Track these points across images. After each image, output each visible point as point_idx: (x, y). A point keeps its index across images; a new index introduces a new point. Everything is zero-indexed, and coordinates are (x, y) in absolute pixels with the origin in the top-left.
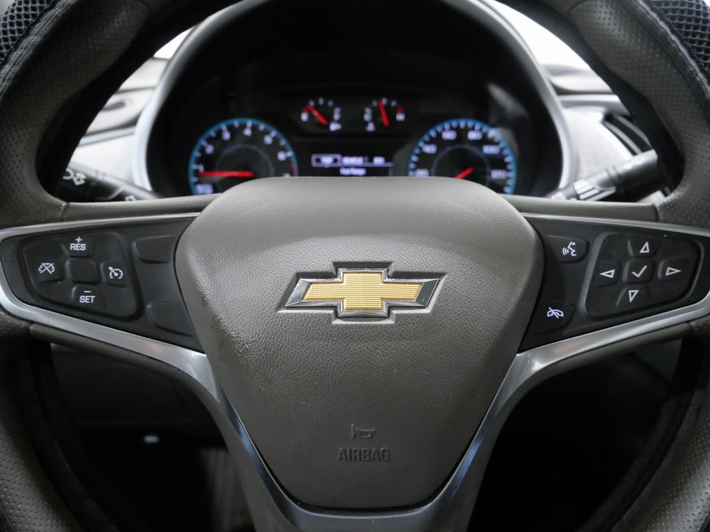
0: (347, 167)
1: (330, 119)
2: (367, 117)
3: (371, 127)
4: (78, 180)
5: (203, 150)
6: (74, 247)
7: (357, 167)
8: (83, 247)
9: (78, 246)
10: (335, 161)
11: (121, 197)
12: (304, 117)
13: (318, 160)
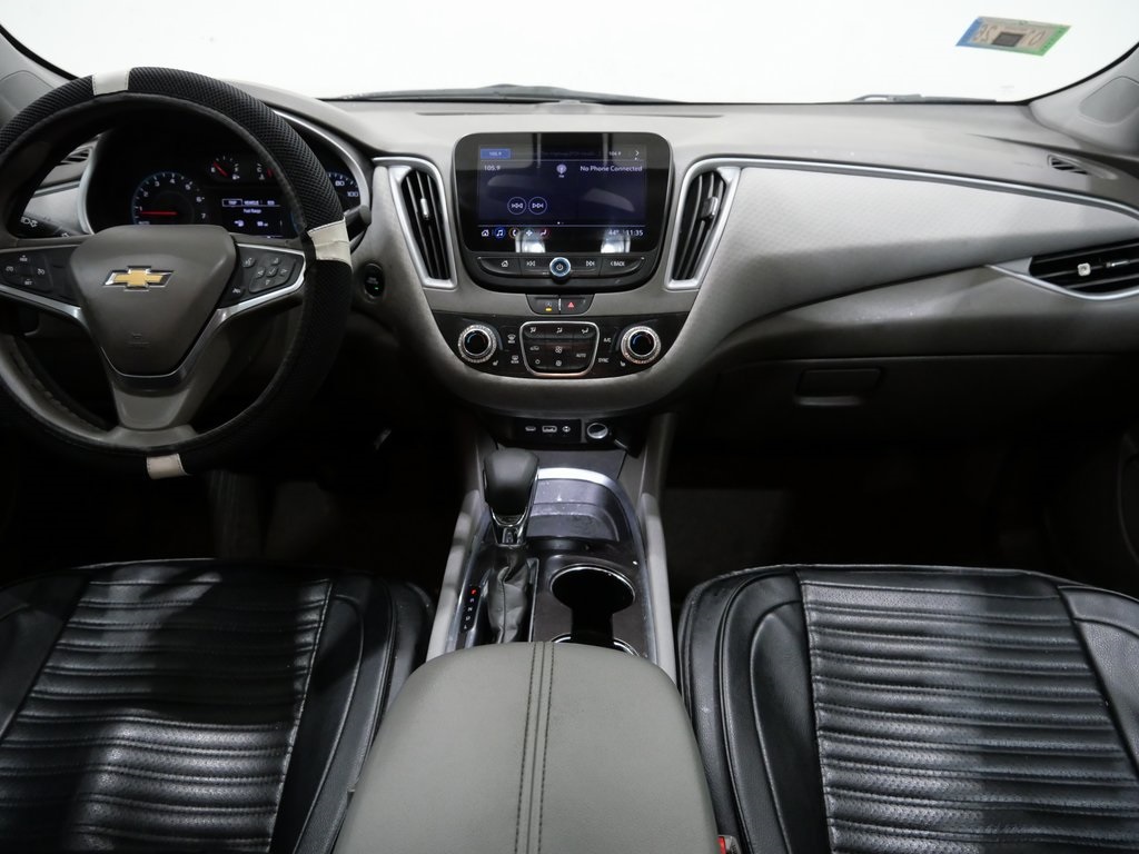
0: (248, 208)
1: (232, 172)
2: (259, 170)
3: (262, 177)
4: (34, 224)
5: (141, 194)
6: (22, 259)
7: (255, 208)
8: (26, 260)
9: (24, 259)
10: (239, 203)
11: (59, 235)
12: (213, 170)
13: (226, 203)
